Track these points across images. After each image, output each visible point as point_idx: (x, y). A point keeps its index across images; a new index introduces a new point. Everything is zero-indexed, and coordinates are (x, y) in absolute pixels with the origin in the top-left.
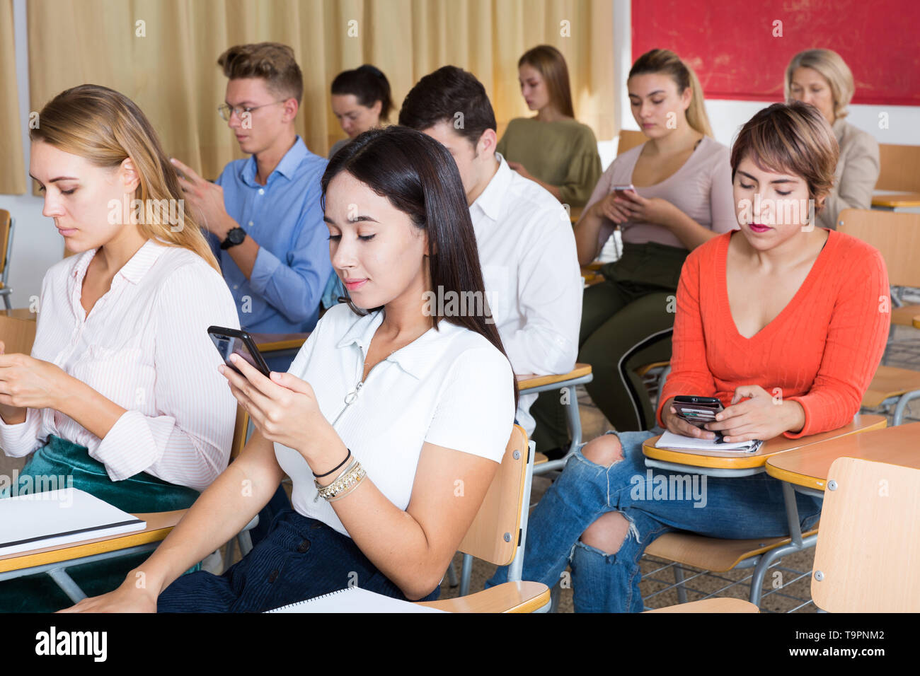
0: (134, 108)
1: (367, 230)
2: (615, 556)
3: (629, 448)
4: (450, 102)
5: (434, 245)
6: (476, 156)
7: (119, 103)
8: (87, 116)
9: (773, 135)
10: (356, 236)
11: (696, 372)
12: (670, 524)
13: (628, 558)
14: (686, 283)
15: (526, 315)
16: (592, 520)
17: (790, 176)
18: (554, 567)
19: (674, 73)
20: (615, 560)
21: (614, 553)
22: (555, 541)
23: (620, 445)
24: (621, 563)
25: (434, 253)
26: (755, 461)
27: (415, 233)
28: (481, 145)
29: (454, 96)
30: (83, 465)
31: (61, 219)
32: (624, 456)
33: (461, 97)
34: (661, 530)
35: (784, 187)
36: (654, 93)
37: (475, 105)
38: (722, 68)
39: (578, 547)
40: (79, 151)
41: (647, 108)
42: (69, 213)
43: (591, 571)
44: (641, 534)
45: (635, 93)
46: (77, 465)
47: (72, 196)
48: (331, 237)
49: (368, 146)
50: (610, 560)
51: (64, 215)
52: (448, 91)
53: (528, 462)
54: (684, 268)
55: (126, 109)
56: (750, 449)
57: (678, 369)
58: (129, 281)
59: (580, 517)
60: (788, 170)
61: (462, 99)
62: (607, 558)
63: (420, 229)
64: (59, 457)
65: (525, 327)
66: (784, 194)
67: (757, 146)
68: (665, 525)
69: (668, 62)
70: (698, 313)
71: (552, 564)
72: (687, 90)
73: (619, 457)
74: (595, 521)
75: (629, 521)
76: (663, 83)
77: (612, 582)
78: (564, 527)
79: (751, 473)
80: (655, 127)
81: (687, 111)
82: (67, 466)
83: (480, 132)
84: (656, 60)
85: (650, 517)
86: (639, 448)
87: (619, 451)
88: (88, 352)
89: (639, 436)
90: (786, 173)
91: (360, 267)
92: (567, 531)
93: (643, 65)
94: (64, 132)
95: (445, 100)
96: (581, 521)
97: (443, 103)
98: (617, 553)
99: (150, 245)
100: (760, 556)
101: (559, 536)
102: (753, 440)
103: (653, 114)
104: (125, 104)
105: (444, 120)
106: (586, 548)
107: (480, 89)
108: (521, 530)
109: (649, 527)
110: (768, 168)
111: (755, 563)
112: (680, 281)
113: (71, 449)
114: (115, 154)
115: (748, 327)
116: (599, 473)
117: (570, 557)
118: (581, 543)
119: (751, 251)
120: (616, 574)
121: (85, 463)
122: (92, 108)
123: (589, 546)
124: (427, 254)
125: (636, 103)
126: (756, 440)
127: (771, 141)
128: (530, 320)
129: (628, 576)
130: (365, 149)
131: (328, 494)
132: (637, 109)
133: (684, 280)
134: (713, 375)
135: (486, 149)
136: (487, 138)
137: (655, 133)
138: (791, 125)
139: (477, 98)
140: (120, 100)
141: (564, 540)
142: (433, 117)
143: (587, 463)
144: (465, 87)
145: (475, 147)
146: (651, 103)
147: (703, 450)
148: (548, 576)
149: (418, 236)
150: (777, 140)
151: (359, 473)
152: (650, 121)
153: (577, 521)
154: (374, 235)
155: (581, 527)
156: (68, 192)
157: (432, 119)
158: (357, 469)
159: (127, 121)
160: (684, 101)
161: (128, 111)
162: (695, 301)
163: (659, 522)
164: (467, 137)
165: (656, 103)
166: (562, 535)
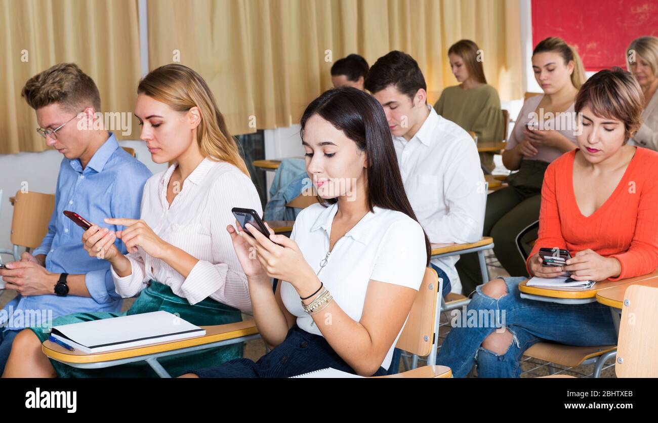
0: (201, 79)
1: (330, 149)
2: (503, 356)
3: (511, 287)
4: (395, 73)
5: (371, 160)
6: (413, 106)
7: (191, 76)
8: (172, 81)
9: (604, 94)
10: (323, 154)
11: (554, 238)
12: (539, 336)
13: (513, 358)
14: (547, 182)
15: (449, 206)
16: (489, 333)
17: (614, 120)
18: (465, 363)
19: (561, 51)
20: (504, 358)
21: (503, 354)
22: (465, 346)
23: (505, 285)
24: (507, 360)
25: (371, 165)
26: (590, 294)
27: (359, 153)
28: (416, 99)
29: (398, 69)
30: (170, 297)
31: (150, 142)
32: (508, 292)
33: (402, 69)
34: (534, 340)
35: (610, 127)
36: (548, 65)
37: (411, 74)
38: (592, 51)
39: (480, 351)
40: (166, 100)
41: (544, 74)
42: (156, 138)
43: (488, 366)
44: (520, 342)
45: (536, 65)
46: (166, 297)
47: (158, 128)
48: (307, 154)
49: (331, 99)
50: (500, 359)
51: (153, 140)
52: (394, 66)
53: (438, 291)
54: (546, 173)
55: (196, 79)
56: (587, 286)
57: (542, 236)
58: (194, 183)
59: (481, 331)
60: (613, 117)
61: (403, 71)
62: (498, 357)
63: (362, 151)
64: (155, 293)
65: (448, 214)
66: (610, 130)
67: (593, 101)
68: (537, 337)
69: (558, 44)
70: (555, 201)
71: (464, 362)
72: (571, 62)
73: (505, 293)
74: (491, 334)
75: (512, 333)
76: (555, 58)
77: (502, 372)
78: (471, 337)
79: (588, 301)
80: (550, 86)
81: (572, 76)
82: (160, 298)
83: (415, 91)
84: (549, 44)
85: (526, 331)
86: (517, 287)
87: (505, 288)
88: (169, 228)
89: (519, 280)
90: (612, 119)
91: (325, 173)
92: (473, 340)
93: (541, 47)
94: (158, 89)
95: (392, 71)
96: (481, 334)
97: (391, 73)
98: (505, 355)
99: (206, 161)
100: (598, 357)
101: (467, 343)
102: (589, 281)
103: (548, 78)
104: (196, 76)
105: (392, 84)
106: (485, 351)
107: (414, 64)
108: (434, 334)
109: (526, 338)
110: (600, 115)
111: (595, 361)
112: (544, 181)
113: (162, 288)
114: (187, 103)
115: (587, 210)
116: (492, 303)
117: (475, 357)
118: (482, 348)
119: (587, 164)
120: (505, 367)
121: (171, 296)
122: (176, 76)
123: (487, 350)
124: (366, 167)
125: (537, 72)
126: (591, 281)
127: (602, 98)
128: (451, 209)
129: (512, 369)
130: (329, 101)
131: (309, 310)
132: (537, 75)
133: (546, 180)
134: (565, 240)
135: (419, 101)
136: (420, 94)
137: (550, 90)
138: (615, 88)
139: (412, 69)
140: (193, 73)
141: (471, 346)
142: (385, 82)
143: (484, 296)
144: (405, 63)
145: (412, 100)
146: (547, 71)
147: (557, 287)
148: (462, 369)
149: (361, 155)
150: (607, 97)
151: (328, 297)
152: (546, 82)
153: (479, 334)
154: (334, 154)
155: (481, 337)
156: (156, 126)
157: (385, 84)
158: (327, 295)
159: (196, 86)
160: (569, 69)
161: (197, 80)
162: (553, 193)
163: (532, 335)
164: (407, 94)
165: (550, 71)
166: (470, 343)
